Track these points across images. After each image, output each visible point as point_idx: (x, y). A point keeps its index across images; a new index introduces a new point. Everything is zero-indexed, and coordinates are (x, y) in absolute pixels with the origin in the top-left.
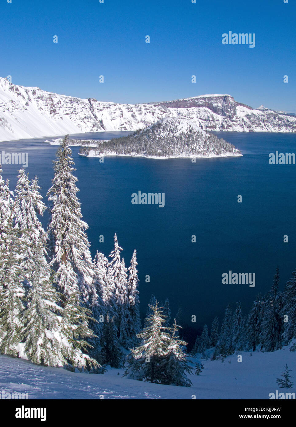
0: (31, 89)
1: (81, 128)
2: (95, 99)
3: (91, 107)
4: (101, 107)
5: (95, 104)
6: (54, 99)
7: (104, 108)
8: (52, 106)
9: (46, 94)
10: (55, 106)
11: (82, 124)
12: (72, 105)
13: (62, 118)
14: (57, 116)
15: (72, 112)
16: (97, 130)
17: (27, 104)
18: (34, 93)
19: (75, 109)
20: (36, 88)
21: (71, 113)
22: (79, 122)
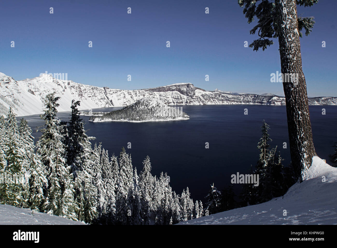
0: (67, 81)
1: (98, 105)
2: (108, 88)
3: (105, 92)
4: (112, 92)
5: (108, 91)
6: (81, 88)
7: (114, 93)
8: (80, 92)
9: (76, 85)
10: (82, 92)
11: (99, 102)
12: (93, 91)
13: (86, 99)
14: (83, 98)
15: (93, 95)
16: (109, 106)
17: (64, 91)
18: (69, 84)
19: (95, 93)
20: (70, 81)
21: (92, 96)
22: (97, 101)
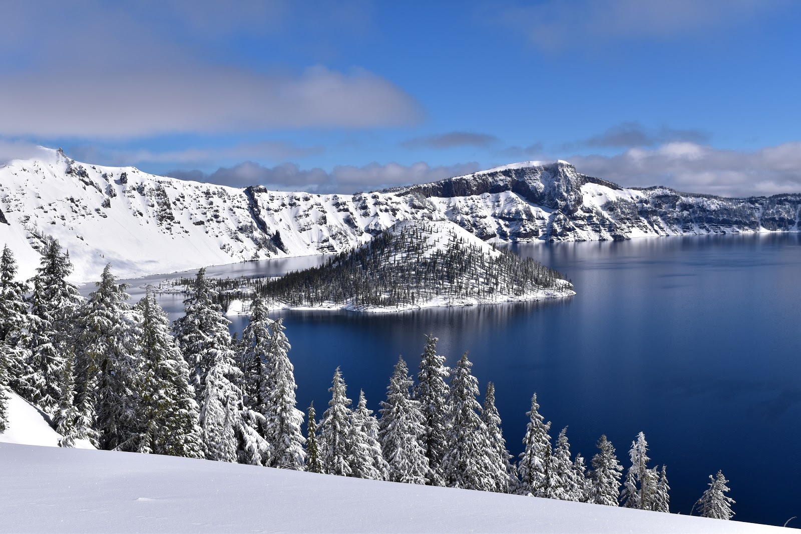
0: (116, 171)
1: (230, 253)
2: (262, 187)
3: (253, 206)
4: (275, 205)
5: (262, 199)
6: (167, 190)
7: (283, 205)
8: (165, 207)
9: (149, 181)
10: (172, 206)
11: (232, 243)
12: (211, 203)
13: (187, 232)
14: (176, 228)
15: (209, 218)
16: (268, 255)
17: (107, 204)
18: (123, 180)
19: (217, 211)
20: (128, 170)
21: (208, 221)
22: (226, 239)
